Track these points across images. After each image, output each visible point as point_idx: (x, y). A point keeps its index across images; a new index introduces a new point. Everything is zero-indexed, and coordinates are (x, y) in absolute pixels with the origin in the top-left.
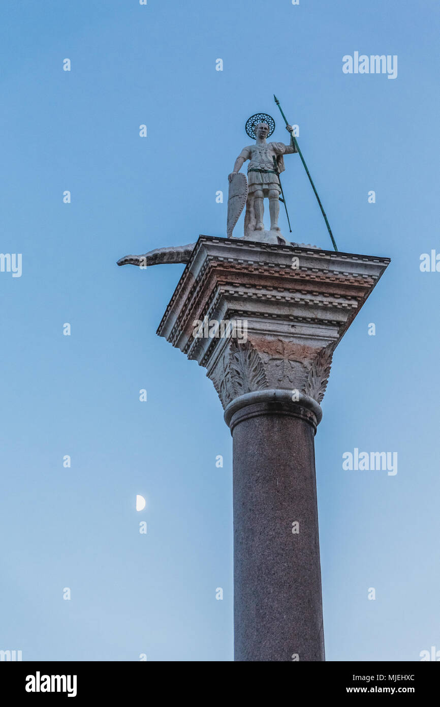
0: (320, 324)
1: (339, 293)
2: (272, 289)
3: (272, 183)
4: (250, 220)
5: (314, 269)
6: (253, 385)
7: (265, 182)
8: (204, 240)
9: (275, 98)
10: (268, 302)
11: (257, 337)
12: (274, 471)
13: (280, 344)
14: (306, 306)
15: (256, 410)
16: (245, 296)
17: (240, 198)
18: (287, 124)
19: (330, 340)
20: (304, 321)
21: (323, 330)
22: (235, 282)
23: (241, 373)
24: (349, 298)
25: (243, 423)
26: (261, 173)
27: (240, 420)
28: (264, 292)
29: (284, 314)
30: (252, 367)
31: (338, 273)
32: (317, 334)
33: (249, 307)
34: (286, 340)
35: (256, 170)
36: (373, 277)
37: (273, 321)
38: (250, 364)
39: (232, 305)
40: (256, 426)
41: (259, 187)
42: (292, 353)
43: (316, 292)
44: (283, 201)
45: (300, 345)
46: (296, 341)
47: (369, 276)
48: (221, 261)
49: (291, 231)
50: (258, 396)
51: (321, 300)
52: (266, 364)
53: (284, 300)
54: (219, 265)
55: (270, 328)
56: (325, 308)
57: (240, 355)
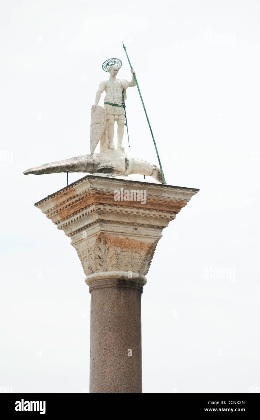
0: (152, 228)
1: (166, 210)
2: (126, 207)
3: (120, 115)
4: (105, 139)
5: (153, 195)
6: (109, 267)
7: (116, 114)
8: (90, 178)
9: (123, 45)
10: (123, 215)
11: (114, 236)
12: (120, 325)
13: (127, 241)
14: (145, 217)
15: (110, 283)
16: (110, 211)
17: (100, 126)
18: (132, 68)
19: (157, 238)
20: (143, 226)
21: (154, 232)
22: (105, 203)
23: (101, 258)
24: (172, 212)
25: (100, 289)
26: (114, 106)
27: (99, 287)
28: (121, 209)
29: (131, 222)
30: (109, 255)
31: (167, 198)
32: (150, 235)
33: (111, 218)
34: (131, 238)
35: (111, 104)
37: (124, 226)
38: (108, 253)
39: (100, 217)
40: (109, 294)
41: (112, 117)
42: (134, 247)
43: (152, 209)
44: (126, 125)
45: (139, 241)
46: (137, 239)
47: (185, 199)
48: (98, 190)
49: (129, 146)
50: (112, 276)
51: (154, 214)
52: (118, 254)
53: (132, 214)
54: (97, 193)
55: (122, 231)
56: (156, 219)
57: (102, 247)
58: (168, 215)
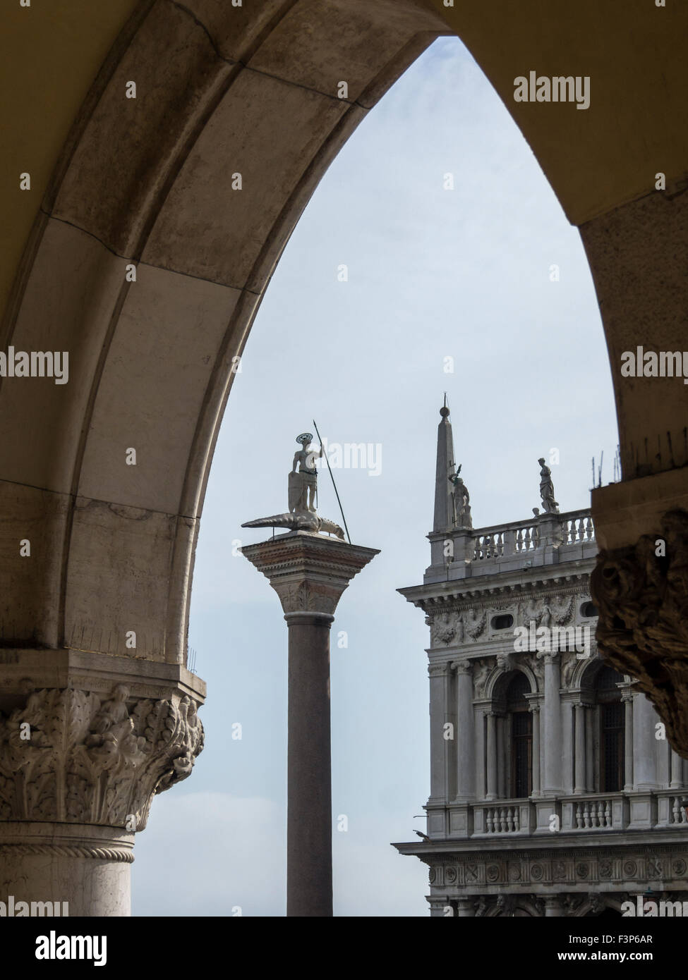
0: (342, 578)
1: (355, 565)
7: (311, 481)
10: (323, 567)
11: (314, 584)
13: (324, 588)
14: (339, 570)
16: (314, 564)
20: (335, 577)
21: (343, 582)
23: (303, 600)
25: (298, 625)
27: (297, 622)
28: (322, 562)
29: (328, 573)
30: (309, 599)
31: (356, 556)
32: (339, 584)
33: (314, 569)
34: (326, 586)
37: (323, 576)
38: (309, 597)
39: (305, 567)
45: (330, 589)
46: (330, 587)
47: (369, 558)
51: (344, 567)
53: (330, 567)
56: (346, 571)
57: (304, 592)
58: (356, 569)
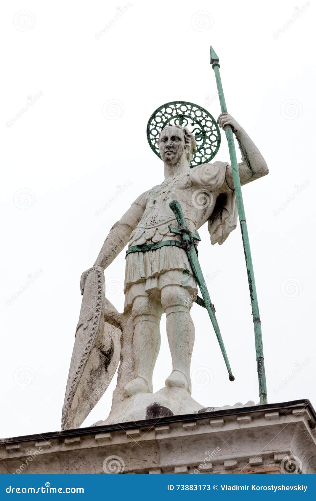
7: (150, 274)
9: (213, 55)
36: (276, 457)
41: (139, 290)
49: (232, 378)
